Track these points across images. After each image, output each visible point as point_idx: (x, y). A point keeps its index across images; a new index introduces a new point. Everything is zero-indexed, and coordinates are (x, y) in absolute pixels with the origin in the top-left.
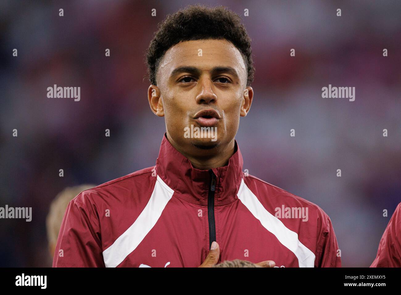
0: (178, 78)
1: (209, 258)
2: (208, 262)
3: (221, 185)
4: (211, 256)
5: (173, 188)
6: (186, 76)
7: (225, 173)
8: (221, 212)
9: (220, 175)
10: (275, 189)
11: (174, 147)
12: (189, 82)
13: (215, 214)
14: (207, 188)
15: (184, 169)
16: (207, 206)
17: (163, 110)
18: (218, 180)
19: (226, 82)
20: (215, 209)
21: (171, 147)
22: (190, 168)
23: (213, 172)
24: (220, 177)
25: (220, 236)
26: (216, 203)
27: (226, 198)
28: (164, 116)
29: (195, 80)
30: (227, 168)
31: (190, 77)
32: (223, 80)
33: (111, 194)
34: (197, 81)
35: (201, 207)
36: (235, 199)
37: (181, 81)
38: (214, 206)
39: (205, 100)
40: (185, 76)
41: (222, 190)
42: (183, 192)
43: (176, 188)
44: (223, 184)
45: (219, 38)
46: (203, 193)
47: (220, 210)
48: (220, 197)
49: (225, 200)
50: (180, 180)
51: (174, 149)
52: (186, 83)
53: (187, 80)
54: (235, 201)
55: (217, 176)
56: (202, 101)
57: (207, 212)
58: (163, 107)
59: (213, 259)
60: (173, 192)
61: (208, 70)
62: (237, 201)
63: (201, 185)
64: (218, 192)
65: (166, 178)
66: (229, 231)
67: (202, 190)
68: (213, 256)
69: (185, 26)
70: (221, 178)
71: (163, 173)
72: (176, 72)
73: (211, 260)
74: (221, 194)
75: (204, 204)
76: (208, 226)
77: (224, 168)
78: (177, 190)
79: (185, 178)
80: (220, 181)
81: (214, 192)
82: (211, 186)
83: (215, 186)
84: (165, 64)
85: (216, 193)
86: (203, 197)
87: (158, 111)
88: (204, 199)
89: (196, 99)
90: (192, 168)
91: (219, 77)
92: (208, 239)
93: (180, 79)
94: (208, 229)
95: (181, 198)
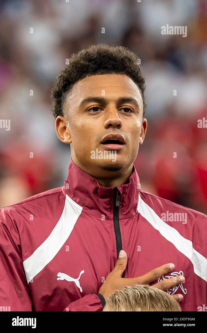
0: (87, 107)
1: (118, 265)
2: (117, 269)
3: (124, 200)
4: (120, 263)
5: (82, 205)
6: (95, 106)
7: (127, 190)
8: (125, 224)
9: (124, 192)
10: (168, 203)
11: (81, 169)
12: (97, 112)
13: (121, 227)
14: (112, 204)
15: (91, 187)
16: (112, 219)
17: (70, 138)
18: (122, 196)
19: (130, 111)
20: (120, 222)
21: (79, 169)
22: (97, 186)
23: (118, 189)
24: (123, 193)
25: (126, 247)
26: (120, 217)
27: (128, 212)
28: (71, 142)
29: (102, 109)
30: (129, 185)
31: (99, 106)
32: (127, 110)
33: (27, 210)
34: (104, 110)
35: (107, 221)
36: (136, 213)
37: (89, 110)
38: (118, 220)
39: (113, 124)
40: (93, 105)
41: (125, 206)
42: (91, 208)
43: (85, 205)
44: (126, 200)
45: (121, 73)
46: (109, 208)
47: (124, 223)
48: (123, 212)
49: (128, 214)
50: (87, 198)
51: (81, 170)
52: (94, 112)
53: (95, 109)
54: (136, 214)
55: (121, 193)
56: (109, 126)
57: (113, 225)
58: (70, 135)
59: (122, 266)
60: (81, 208)
61: (114, 100)
62: (137, 214)
63: (107, 201)
64: (122, 207)
65: (74, 196)
66: (133, 242)
67: (108, 206)
68: (122, 263)
69: (92, 63)
70: (124, 195)
71: (72, 193)
72: (85, 102)
73: (120, 267)
74: (124, 209)
75: (110, 218)
76: (115, 238)
77: (127, 185)
78: (85, 207)
79: (92, 195)
80: (123, 197)
81: (118, 207)
82: (116, 202)
83: (119, 202)
84: (73, 96)
85: (120, 208)
86: (109, 212)
87: (65, 139)
88: (110, 214)
89: (104, 124)
90: (98, 187)
91: (124, 107)
92: (116, 250)
93: (89, 109)
94: (115, 240)
95: (89, 214)
